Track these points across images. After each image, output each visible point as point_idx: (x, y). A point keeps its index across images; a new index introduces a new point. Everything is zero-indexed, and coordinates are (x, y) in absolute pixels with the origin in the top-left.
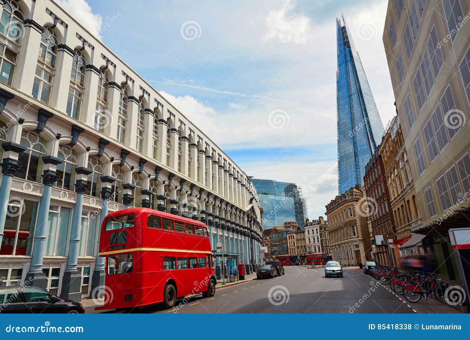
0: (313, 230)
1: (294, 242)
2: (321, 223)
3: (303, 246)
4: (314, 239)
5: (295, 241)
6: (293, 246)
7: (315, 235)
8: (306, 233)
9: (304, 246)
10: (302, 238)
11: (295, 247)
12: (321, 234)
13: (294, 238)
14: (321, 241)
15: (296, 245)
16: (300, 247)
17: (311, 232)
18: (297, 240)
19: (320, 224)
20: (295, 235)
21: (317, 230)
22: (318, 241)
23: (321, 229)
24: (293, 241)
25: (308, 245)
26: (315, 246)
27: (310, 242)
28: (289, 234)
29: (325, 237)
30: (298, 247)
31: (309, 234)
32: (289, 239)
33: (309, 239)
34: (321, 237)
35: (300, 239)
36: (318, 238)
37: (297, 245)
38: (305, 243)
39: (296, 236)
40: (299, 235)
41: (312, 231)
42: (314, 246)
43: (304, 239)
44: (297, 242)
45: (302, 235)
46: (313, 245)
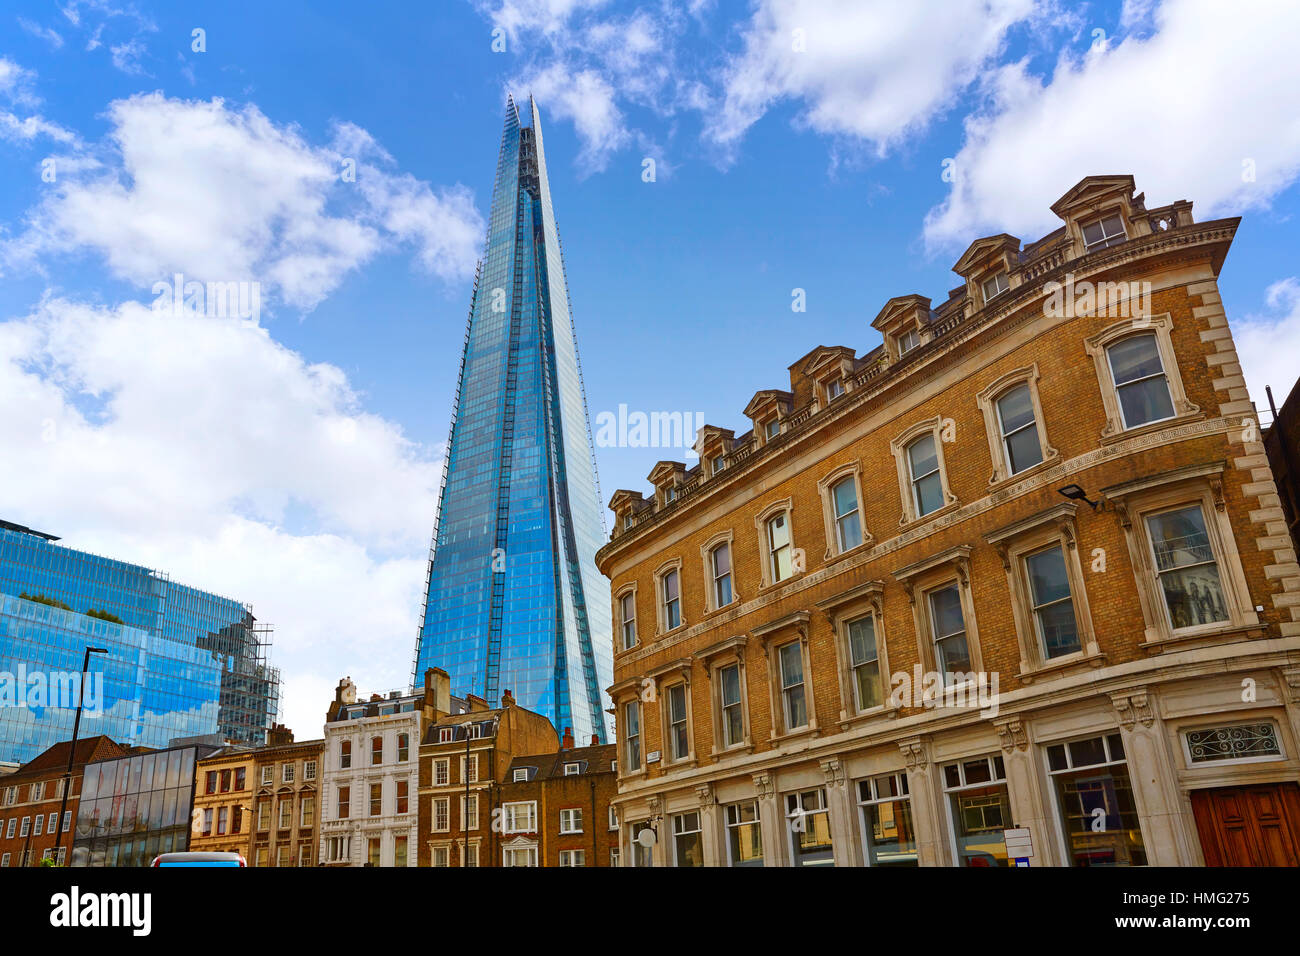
0: (377, 744)
1: (237, 809)
2: (433, 705)
3: (294, 836)
4: (376, 791)
5: (246, 805)
6: (227, 828)
7: (388, 771)
8: (331, 758)
9: (304, 832)
10: (298, 787)
11: (242, 839)
12: (425, 765)
13: (239, 786)
14: (424, 803)
15: (245, 827)
16: (273, 838)
17: (361, 755)
18: (263, 797)
19: (427, 707)
20: (250, 767)
21: (403, 741)
22: (402, 807)
23: (430, 735)
24: (230, 805)
25: (331, 828)
26: (380, 830)
27: (344, 810)
28: (216, 760)
29: (455, 782)
30: (264, 836)
31: (346, 762)
32: (209, 790)
33: (344, 794)
34: (425, 781)
35: (285, 794)
36: (403, 788)
37: (254, 826)
38: (315, 815)
39: (259, 774)
40: (279, 770)
41: (369, 746)
42: (366, 831)
43: (310, 793)
44: (255, 811)
45: (300, 766)
46: (365, 825)
